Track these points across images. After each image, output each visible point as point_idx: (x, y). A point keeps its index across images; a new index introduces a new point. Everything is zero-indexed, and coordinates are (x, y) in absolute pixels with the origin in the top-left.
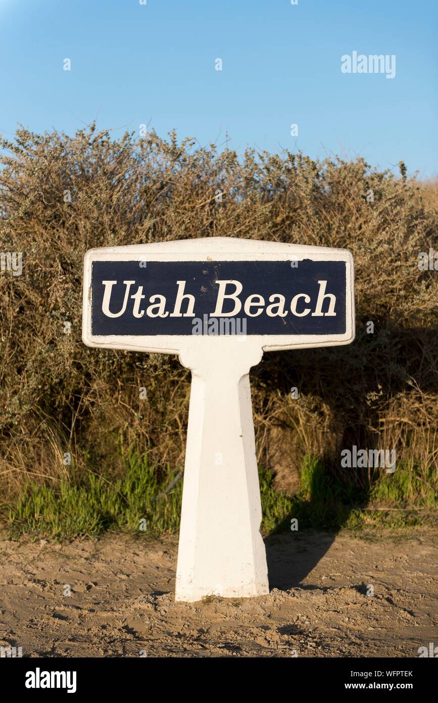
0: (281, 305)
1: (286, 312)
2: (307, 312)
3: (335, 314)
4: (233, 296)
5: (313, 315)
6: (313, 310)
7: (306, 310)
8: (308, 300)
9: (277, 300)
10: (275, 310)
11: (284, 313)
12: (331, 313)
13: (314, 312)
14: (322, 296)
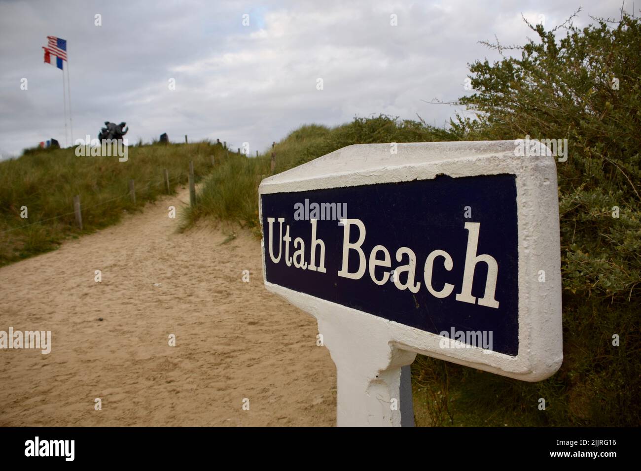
0: (411, 268)
1: (419, 284)
2: (448, 289)
3: (495, 305)
4: (357, 246)
5: (459, 298)
6: (458, 290)
7: (447, 285)
8: (449, 265)
9: (406, 259)
10: (404, 277)
11: (415, 285)
12: (489, 300)
13: (460, 292)
14: (472, 259)
